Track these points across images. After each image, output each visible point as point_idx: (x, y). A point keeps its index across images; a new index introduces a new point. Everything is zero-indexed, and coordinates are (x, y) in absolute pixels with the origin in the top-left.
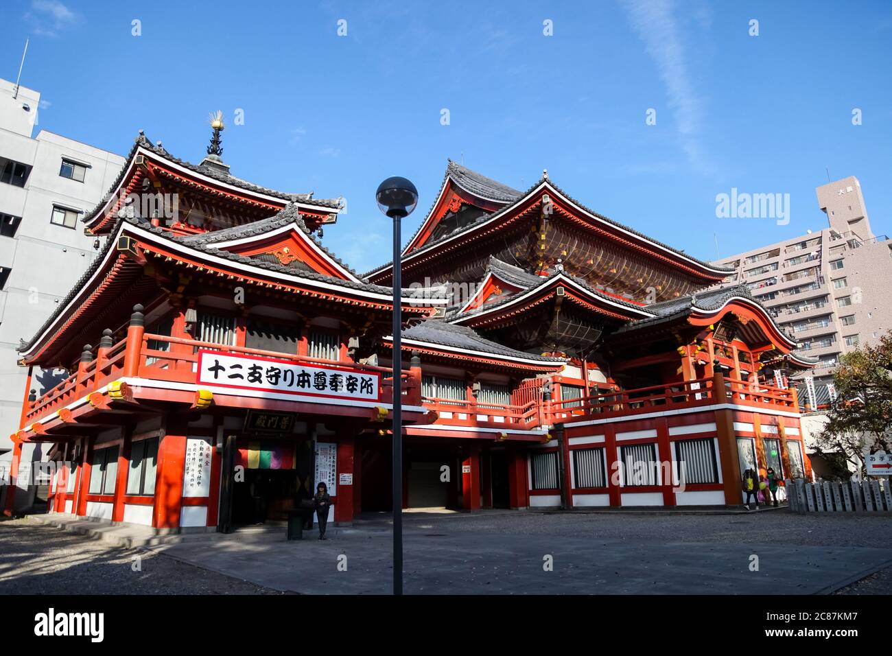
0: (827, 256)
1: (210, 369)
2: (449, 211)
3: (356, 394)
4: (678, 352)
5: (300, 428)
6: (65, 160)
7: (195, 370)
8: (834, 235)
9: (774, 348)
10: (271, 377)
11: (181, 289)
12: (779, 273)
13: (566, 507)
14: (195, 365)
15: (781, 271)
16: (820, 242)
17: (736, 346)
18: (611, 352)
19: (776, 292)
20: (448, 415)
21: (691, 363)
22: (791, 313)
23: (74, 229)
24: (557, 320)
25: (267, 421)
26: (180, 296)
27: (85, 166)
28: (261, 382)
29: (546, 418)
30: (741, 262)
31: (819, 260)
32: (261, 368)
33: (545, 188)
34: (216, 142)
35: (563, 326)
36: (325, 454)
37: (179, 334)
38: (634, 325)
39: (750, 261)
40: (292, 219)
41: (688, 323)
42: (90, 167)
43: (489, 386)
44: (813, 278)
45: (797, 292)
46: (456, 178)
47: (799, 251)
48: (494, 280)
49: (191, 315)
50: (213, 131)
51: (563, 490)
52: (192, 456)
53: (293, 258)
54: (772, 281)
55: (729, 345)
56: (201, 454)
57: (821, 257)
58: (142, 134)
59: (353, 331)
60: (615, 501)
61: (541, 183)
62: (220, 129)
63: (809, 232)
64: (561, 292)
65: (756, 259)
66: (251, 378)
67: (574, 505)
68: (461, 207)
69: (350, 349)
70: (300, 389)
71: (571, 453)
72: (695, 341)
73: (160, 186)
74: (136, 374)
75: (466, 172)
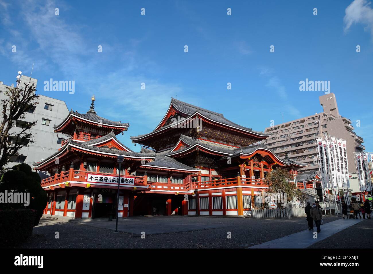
0: (321, 123)
1: (90, 178)
2: (172, 115)
3: (128, 183)
4: (239, 166)
5: (114, 192)
6: (46, 104)
7: (86, 178)
8: (324, 115)
9: (276, 164)
10: (105, 180)
11: (83, 157)
12: (303, 129)
13: (198, 215)
14: (86, 177)
15: (305, 128)
16: (319, 118)
17: (262, 163)
18: (220, 165)
19: (302, 137)
20: (160, 187)
21: (243, 170)
22: (307, 144)
23: (49, 126)
24: (198, 157)
25: (105, 190)
26: (82, 159)
27: (52, 105)
28: (103, 181)
29: (193, 187)
30: (291, 125)
31: (318, 125)
32: (103, 178)
33: (197, 113)
34: (93, 105)
35: (200, 159)
36: (121, 199)
37: (82, 169)
38: (225, 158)
39: (294, 124)
40: (112, 136)
41: (240, 158)
42: (53, 105)
43: (175, 177)
44: (316, 132)
45: (310, 136)
46: (174, 104)
47: (312, 121)
48: (182, 142)
49: (85, 164)
50: (92, 101)
51: (197, 210)
52: (85, 200)
53: (112, 146)
54: (301, 132)
55: (259, 163)
56: (87, 199)
57: (319, 124)
58: (72, 110)
59: (129, 165)
60: (211, 213)
61: (196, 112)
62: (93, 100)
63: (316, 113)
64: (198, 149)
65: (297, 123)
66: (100, 180)
67: (200, 215)
68: (175, 114)
69: (128, 170)
70: (113, 183)
71: (200, 199)
72: (245, 163)
73: (76, 123)
74: (72, 180)
75: (178, 101)
